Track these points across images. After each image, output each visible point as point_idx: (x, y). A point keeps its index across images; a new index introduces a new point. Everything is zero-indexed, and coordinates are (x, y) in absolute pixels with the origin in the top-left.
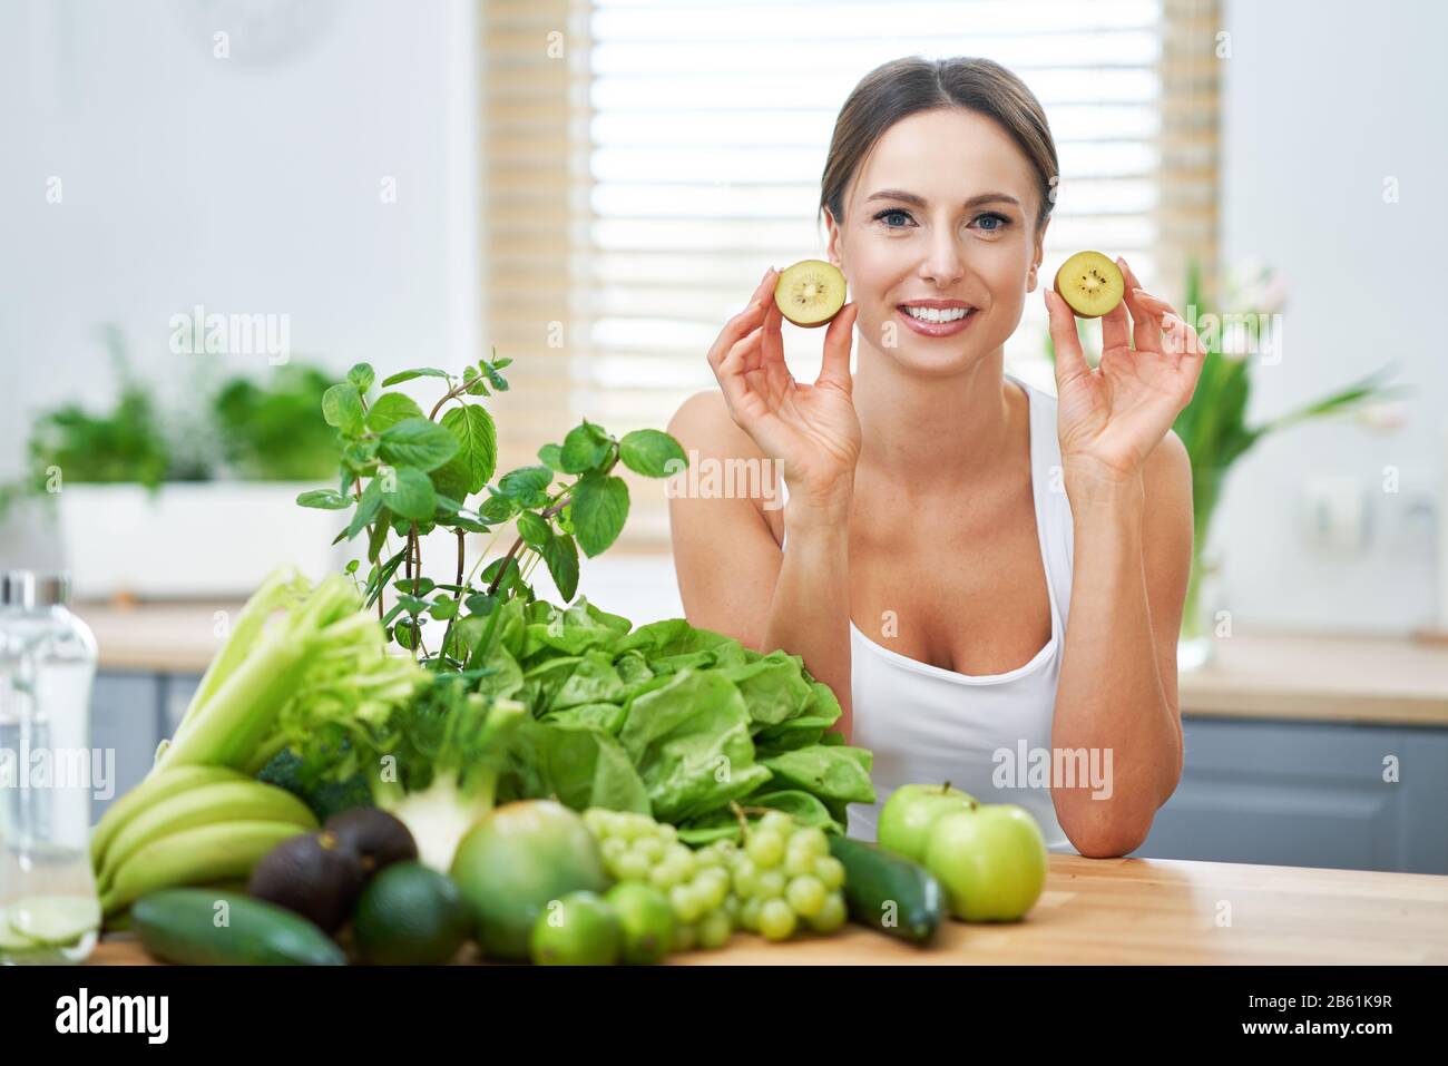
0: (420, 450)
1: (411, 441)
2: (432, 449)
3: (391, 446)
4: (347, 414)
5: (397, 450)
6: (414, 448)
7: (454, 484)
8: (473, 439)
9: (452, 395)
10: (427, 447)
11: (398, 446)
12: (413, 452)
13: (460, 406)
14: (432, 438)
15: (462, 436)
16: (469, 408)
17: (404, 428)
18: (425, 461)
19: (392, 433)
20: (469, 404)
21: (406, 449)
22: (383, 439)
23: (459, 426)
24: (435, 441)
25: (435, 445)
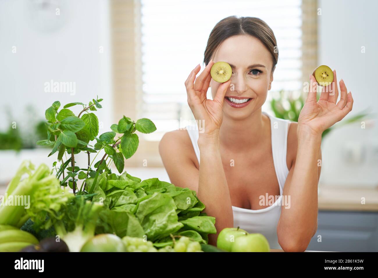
0: (73, 126)
1: (70, 123)
2: (76, 125)
3: (64, 125)
4: (50, 115)
5: (66, 126)
6: (71, 125)
7: (85, 137)
8: (91, 124)
9: (84, 110)
10: (75, 125)
11: (66, 125)
12: (71, 126)
13: (87, 113)
14: (77, 122)
15: (88, 122)
16: (90, 114)
17: (68, 119)
18: (75, 129)
19: (64, 121)
20: (90, 113)
21: (68, 126)
22: (61, 123)
23: (86, 120)
24: (78, 123)
25: (78, 124)
